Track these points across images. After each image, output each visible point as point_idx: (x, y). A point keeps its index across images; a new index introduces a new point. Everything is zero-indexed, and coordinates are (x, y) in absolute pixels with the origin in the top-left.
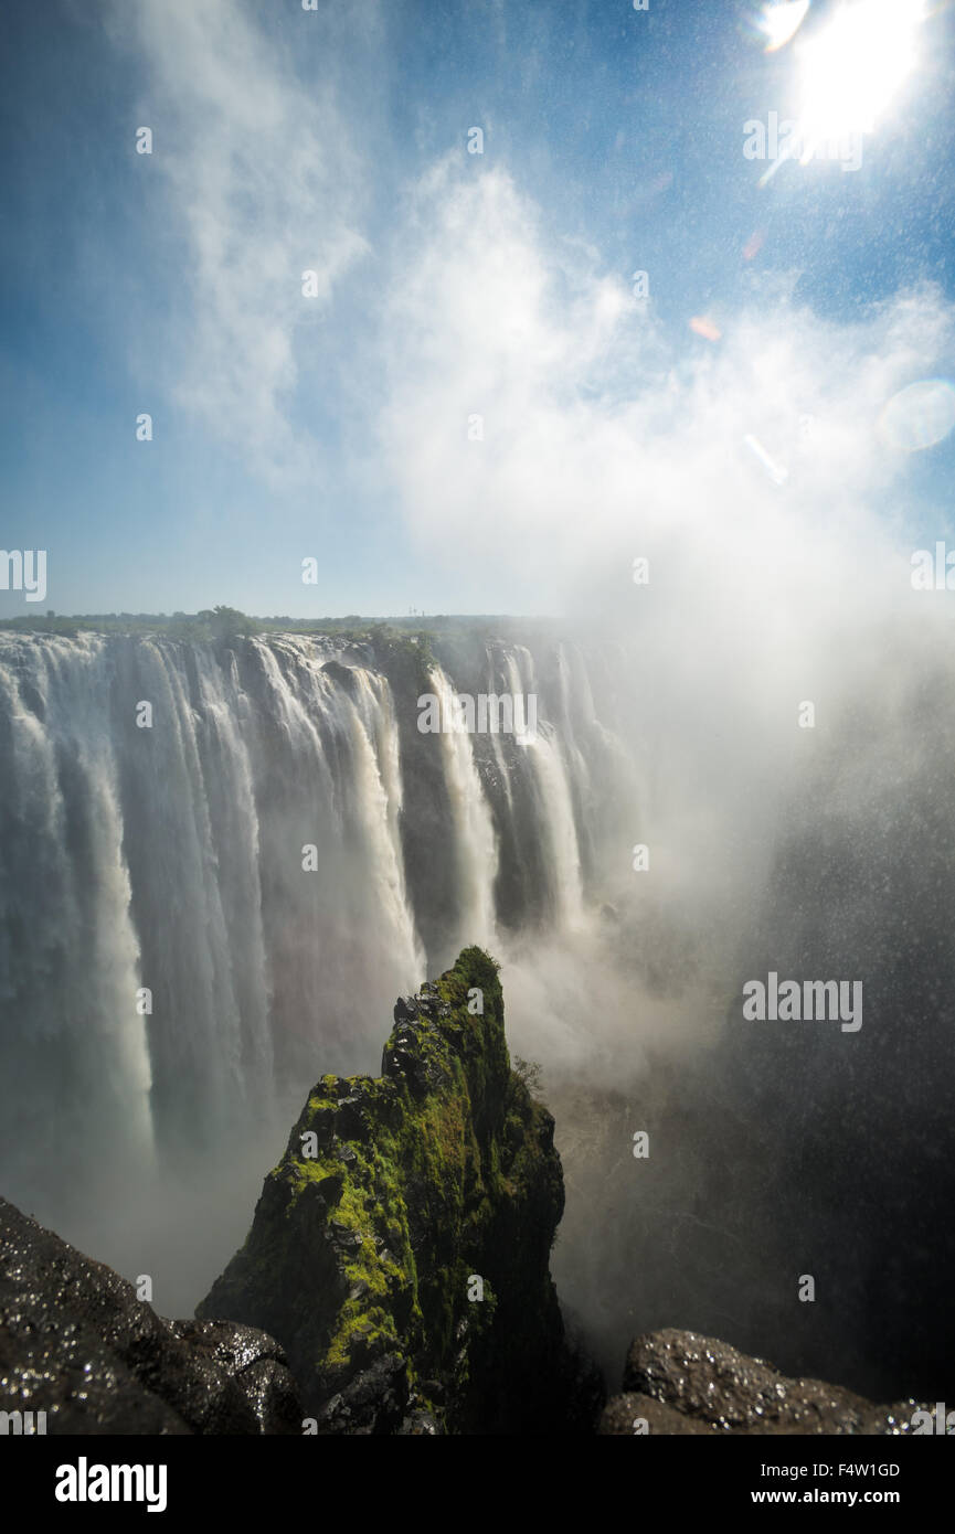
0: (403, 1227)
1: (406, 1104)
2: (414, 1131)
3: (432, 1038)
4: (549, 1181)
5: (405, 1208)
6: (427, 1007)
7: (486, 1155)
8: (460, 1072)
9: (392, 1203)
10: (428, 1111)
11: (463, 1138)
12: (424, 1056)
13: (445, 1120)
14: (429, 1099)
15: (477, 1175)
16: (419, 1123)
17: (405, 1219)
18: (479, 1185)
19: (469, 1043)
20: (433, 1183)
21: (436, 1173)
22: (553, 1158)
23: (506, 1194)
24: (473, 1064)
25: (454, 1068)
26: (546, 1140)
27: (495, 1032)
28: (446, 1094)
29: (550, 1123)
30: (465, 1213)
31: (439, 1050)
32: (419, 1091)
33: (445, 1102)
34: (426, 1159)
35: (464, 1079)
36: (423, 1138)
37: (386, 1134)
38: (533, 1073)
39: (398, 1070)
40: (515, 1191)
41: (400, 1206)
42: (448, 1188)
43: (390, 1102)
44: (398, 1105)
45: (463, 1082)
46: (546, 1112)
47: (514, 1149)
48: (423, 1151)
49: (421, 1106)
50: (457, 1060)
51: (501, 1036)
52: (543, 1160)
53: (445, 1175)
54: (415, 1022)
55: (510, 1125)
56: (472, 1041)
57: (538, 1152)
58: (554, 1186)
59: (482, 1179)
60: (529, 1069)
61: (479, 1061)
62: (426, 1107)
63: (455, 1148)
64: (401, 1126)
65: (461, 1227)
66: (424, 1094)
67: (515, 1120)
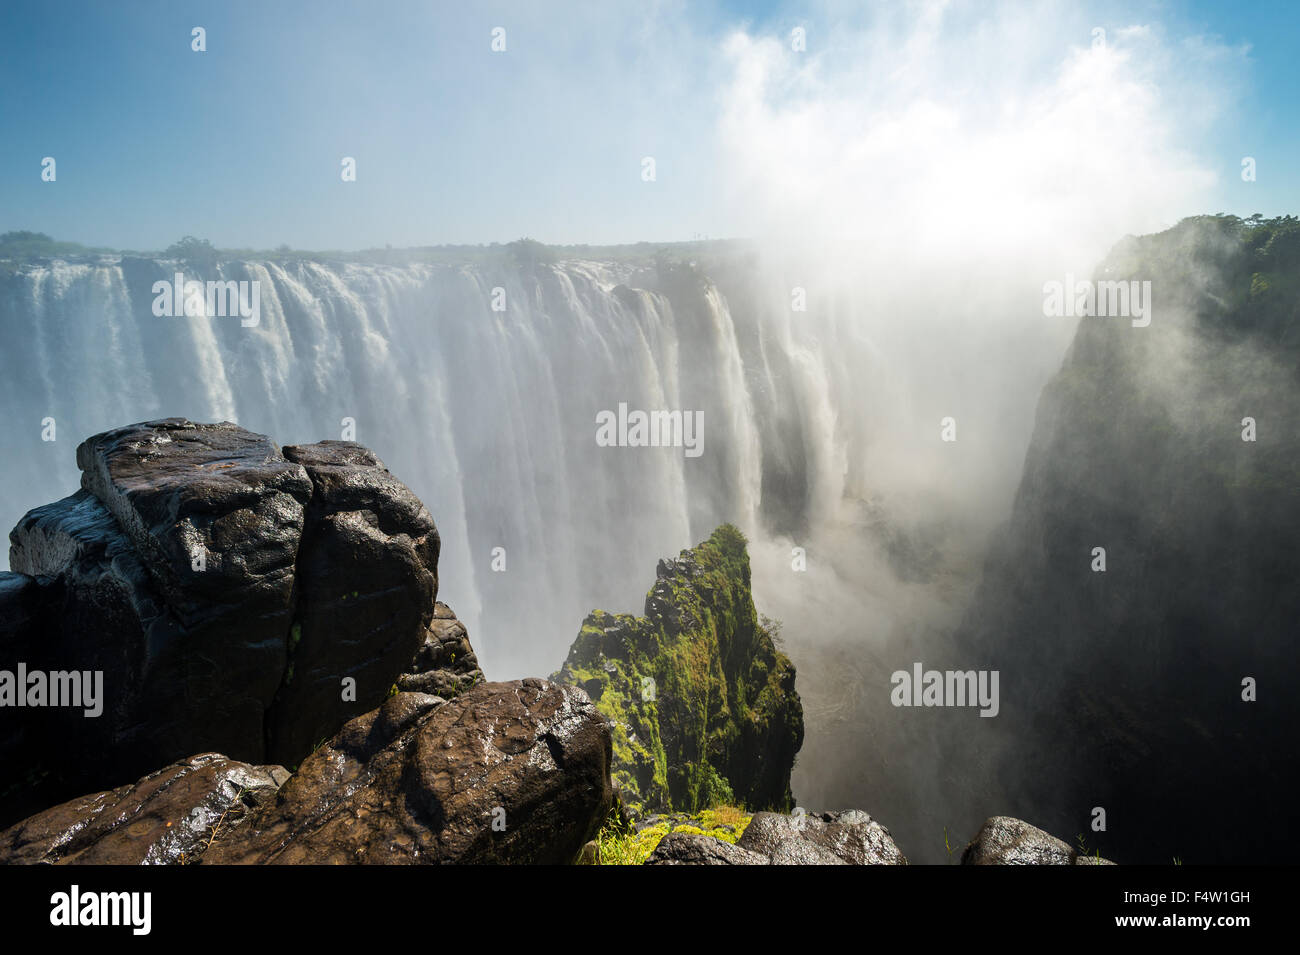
0: (654, 726)
1: (661, 638)
2: (667, 659)
3: (686, 592)
4: (789, 717)
5: (656, 712)
6: (683, 568)
7: (732, 688)
8: (710, 620)
9: (646, 708)
10: (679, 645)
11: (708, 669)
12: (678, 604)
13: (694, 654)
14: (680, 637)
15: (722, 702)
16: (672, 653)
17: (656, 721)
18: (725, 709)
19: (719, 599)
20: (681, 699)
21: (685, 692)
22: (793, 699)
23: (749, 720)
24: (722, 616)
25: (704, 617)
26: (788, 684)
27: (742, 592)
28: (695, 635)
29: (792, 671)
30: (711, 728)
31: (691, 602)
32: (673, 631)
33: (695, 641)
34: (676, 683)
35: (714, 626)
36: (674, 664)
37: (644, 659)
38: (775, 628)
39: (656, 613)
40: (757, 719)
41: (652, 711)
42: (694, 705)
43: (648, 636)
44: (654, 639)
45: (713, 628)
46: (788, 662)
47: (760, 688)
48: (674, 675)
49: (674, 642)
50: (708, 611)
51: (747, 597)
52: (784, 699)
53: (692, 694)
54: (673, 579)
55: (755, 667)
56: (722, 597)
57: (781, 693)
58: (795, 721)
59: (729, 705)
60: (772, 624)
61: (727, 614)
62: (677, 642)
63: (702, 676)
64: (656, 654)
65: (707, 738)
66: (677, 633)
67: (761, 665)
